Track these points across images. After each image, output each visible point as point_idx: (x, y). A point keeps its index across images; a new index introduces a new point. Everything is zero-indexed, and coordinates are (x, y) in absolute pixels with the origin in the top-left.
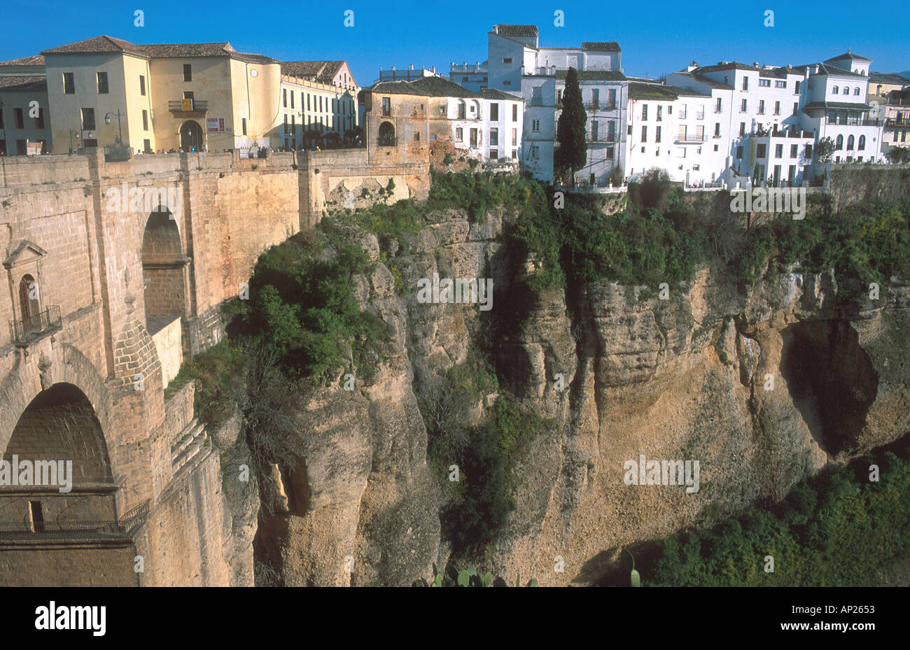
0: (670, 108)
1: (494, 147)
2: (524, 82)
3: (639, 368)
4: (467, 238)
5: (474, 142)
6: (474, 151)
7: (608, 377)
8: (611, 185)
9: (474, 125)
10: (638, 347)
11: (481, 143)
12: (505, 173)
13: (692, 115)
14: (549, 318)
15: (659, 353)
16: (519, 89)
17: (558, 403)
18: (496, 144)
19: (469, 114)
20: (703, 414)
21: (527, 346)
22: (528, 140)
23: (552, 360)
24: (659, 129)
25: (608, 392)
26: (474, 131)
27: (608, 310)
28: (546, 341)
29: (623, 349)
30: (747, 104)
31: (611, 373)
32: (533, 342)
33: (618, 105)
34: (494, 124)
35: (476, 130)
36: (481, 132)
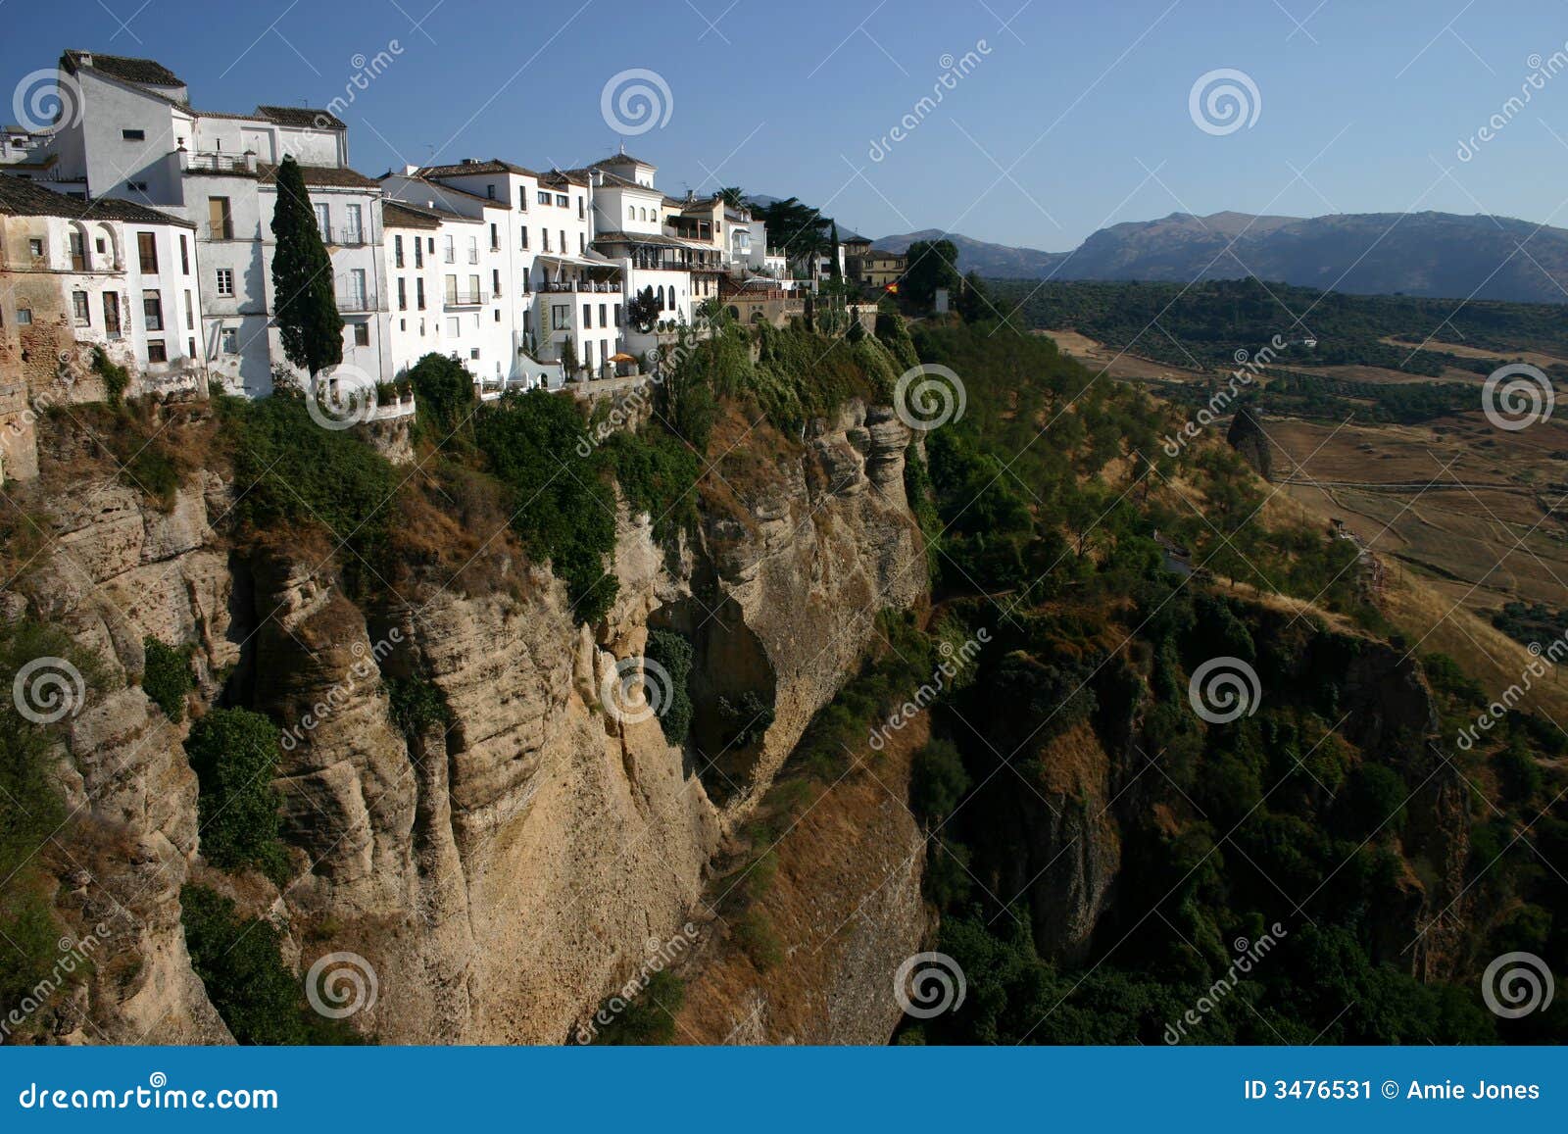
0: (431, 241)
1: (157, 335)
2: (190, 185)
3: (519, 756)
4: (143, 556)
5: (113, 324)
6: (117, 346)
7: (475, 790)
8: (398, 400)
9: (110, 285)
10: (513, 717)
11: (128, 328)
12: (186, 392)
13: (463, 256)
14: (355, 700)
15: (545, 718)
16: (179, 201)
17: (399, 874)
18: (161, 327)
19: (97, 260)
20: (581, 808)
21: (328, 772)
22: (211, 316)
23: (375, 788)
24: (420, 281)
25: (477, 820)
26: (111, 297)
27: (459, 657)
28: (362, 752)
29: (492, 730)
30: (529, 235)
31: (478, 782)
32: (338, 760)
33: (368, 239)
34: (150, 281)
35: (114, 295)
36: (126, 300)
